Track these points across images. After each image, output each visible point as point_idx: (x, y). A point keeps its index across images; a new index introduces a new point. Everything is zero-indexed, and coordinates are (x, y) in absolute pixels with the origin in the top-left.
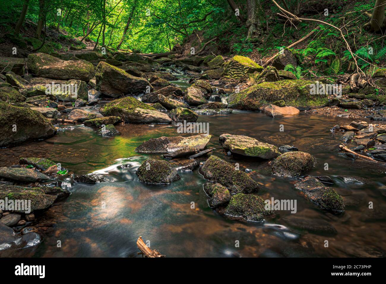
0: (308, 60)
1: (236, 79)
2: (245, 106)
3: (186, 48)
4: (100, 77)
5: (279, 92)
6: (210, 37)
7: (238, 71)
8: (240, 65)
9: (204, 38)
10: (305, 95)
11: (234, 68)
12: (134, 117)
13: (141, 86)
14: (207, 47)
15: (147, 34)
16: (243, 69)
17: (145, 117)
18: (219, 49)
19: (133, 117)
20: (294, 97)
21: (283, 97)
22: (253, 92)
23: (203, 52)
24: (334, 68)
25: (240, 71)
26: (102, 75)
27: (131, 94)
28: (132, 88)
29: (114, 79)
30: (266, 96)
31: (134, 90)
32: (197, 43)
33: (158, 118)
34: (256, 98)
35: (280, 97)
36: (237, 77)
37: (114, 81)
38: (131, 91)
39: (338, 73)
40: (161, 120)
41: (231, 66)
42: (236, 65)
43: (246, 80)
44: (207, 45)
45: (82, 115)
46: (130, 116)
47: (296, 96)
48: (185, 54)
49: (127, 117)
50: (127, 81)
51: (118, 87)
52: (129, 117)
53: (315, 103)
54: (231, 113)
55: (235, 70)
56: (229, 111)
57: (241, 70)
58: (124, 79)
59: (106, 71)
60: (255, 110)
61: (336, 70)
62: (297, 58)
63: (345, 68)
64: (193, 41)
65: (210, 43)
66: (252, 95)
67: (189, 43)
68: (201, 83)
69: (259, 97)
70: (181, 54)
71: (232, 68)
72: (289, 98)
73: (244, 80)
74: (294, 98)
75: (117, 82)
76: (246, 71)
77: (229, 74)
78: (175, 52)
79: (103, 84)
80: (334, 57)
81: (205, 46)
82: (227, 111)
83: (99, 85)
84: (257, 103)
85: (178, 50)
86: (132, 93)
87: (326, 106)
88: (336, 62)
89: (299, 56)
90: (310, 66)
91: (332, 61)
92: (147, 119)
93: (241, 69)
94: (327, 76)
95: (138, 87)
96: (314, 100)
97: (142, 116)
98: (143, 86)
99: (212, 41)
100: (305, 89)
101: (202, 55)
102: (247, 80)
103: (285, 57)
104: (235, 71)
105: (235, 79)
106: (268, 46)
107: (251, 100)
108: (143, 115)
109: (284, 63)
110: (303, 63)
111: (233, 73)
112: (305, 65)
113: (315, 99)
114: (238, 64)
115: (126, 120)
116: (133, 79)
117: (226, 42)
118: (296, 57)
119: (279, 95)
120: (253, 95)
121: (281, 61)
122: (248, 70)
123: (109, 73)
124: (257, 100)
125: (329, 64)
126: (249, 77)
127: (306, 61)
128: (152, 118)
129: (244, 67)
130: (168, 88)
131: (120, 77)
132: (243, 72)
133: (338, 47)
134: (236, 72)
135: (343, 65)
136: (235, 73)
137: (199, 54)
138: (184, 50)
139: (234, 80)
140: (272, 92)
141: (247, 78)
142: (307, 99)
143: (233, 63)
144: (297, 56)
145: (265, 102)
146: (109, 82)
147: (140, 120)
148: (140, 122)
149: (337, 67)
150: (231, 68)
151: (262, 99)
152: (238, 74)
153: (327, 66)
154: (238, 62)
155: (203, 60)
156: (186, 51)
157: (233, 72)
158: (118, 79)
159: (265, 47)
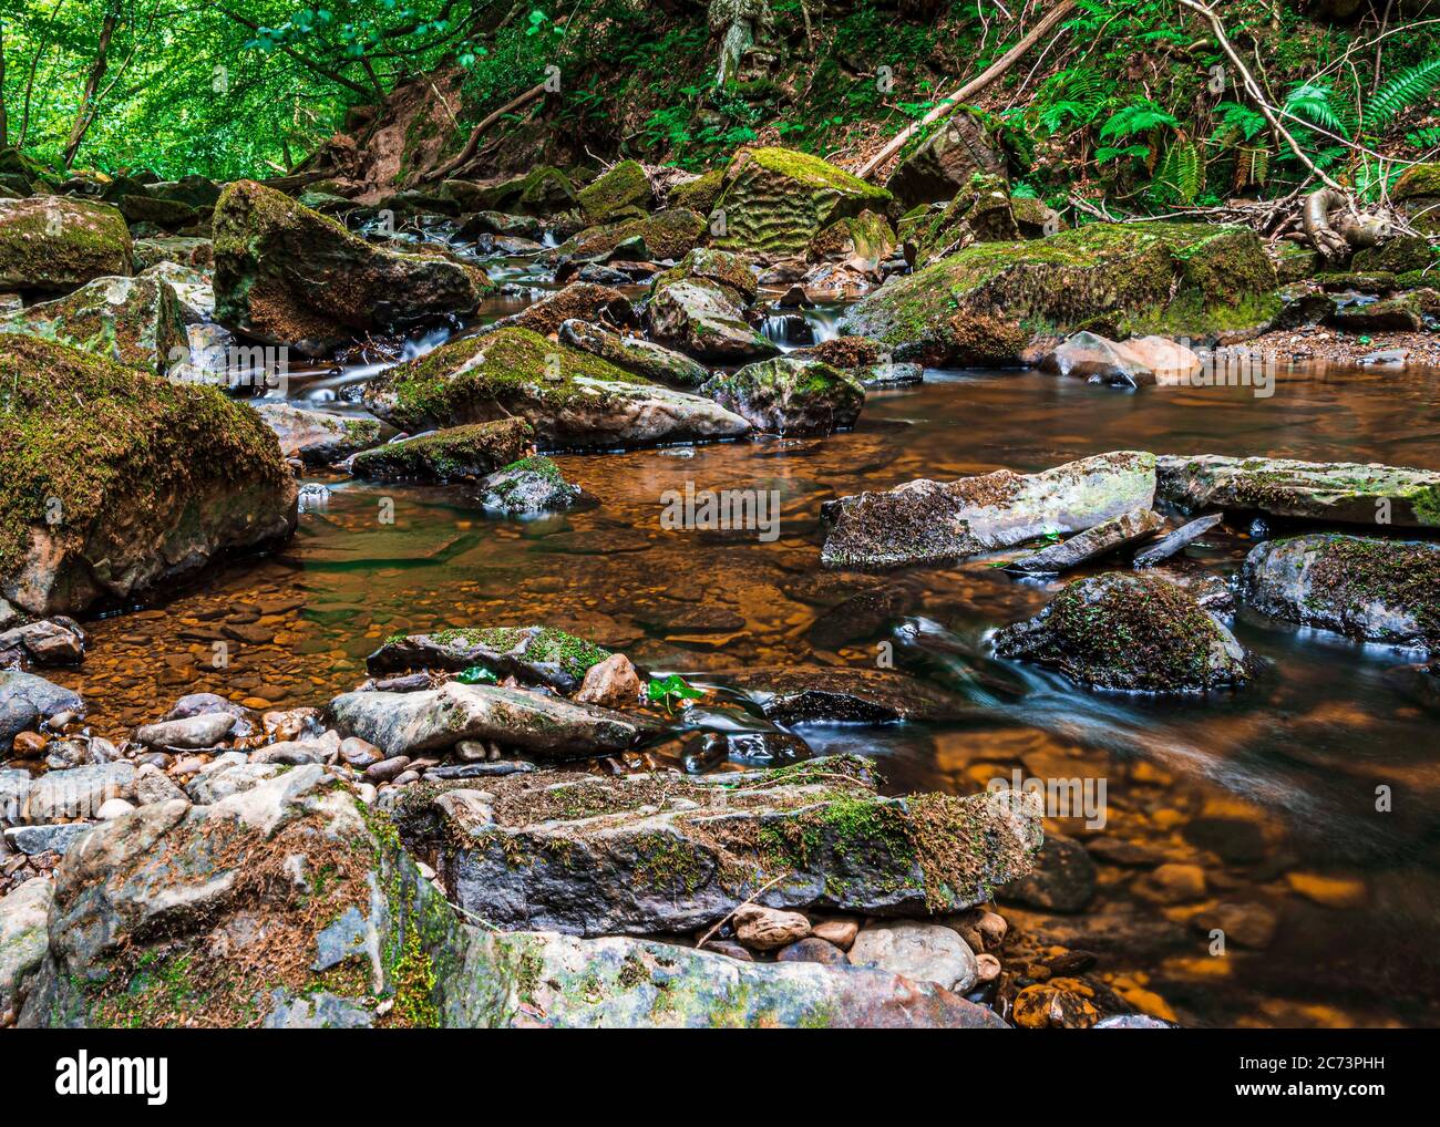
0: (1050, 154)
1: (776, 249)
2: (957, 348)
3: (383, 150)
4: (249, 255)
5: (1093, 279)
6: (494, 95)
7: (782, 216)
8: (793, 185)
9: (465, 100)
10: (1200, 284)
11: (762, 204)
12: (585, 419)
13: (432, 291)
14: (486, 144)
15: (184, 95)
16: (809, 202)
17: (638, 416)
18: (561, 144)
19: (583, 417)
20: (1155, 295)
21: (1111, 298)
22: (988, 284)
23: (471, 163)
24: (1174, 179)
25: (790, 214)
26: (257, 246)
27: (389, 336)
28: (394, 304)
29: (312, 267)
30: (1045, 296)
31: (401, 314)
32: (432, 124)
33: (695, 417)
34: (1005, 310)
35: (1101, 299)
36: (777, 243)
37: (311, 273)
38: (390, 318)
39: (1197, 199)
40: (707, 424)
41: (745, 196)
42: (771, 187)
43: (838, 250)
44: (484, 131)
45: (313, 428)
46: (567, 414)
47: (1166, 290)
48: (382, 178)
49: (550, 421)
50: (373, 272)
51: (331, 302)
52: (560, 423)
53: (1234, 317)
54: (917, 381)
55: (764, 210)
56: (911, 373)
57: (795, 207)
58: (356, 264)
59: (275, 224)
60: (1005, 362)
61: (1187, 191)
62: (1009, 148)
63: (1220, 177)
64: (408, 116)
65: (498, 119)
66: (986, 298)
67: (394, 129)
68: (714, 263)
69: (1018, 304)
70: (362, 176)
71: (751, 204)
72: (1139, 301)
73: (832, 252)
74: (1156, 299)
75: (328, 277)
76: (824, 210)
77: (737, 233)
78: (332, 171)
79: (260, 293)
80: (1166, 132)
81: (478, 139)
82: (903, 374)
83: (237, 297)
84: (1010, 330)
85: (342, 160)
86: (391, 331)
87: (1276, 326)
88: (1183, 157)
89: (1017, 140)
90: (1066, 178)
91: (1161, 153)
92: (645, 424)
93: (797, 202)
94: (1147, 215)
95: (418, 297)
96: (1232, 306)
97: (624, 413)
98: (441, 291)
99: (509, 112)
100: (1197, 259)
101: (472, 175)
102: (844, 249)
103: (957, 147)
104: (766, 216)
105: (768, 251)
106: (823, 112)
107: (985, 320)
108: (629, 409)
109: (953, 174)
110: (1036, 168)
111: (754, 226)
112: (1045, 174)
113: (1237, 298)
114: (780, 184)
115: (544, 438)
116: (394, 261)
117: (594, 110)
118: (1004, 144)
119: (1095, 290)
120: (991, 296)
121: (942, 163)
122: (832, 204)
123: (291, 232)
124: (1009, 320)
125: (1151, 165)
126: (852, 236)
127: (1043, 159)
128: (667, 419)
129: (816, 195)
130: (575, 291)
131: (342, 255)
132: (809, 217)
133: (1185, 93)
134: (773, 221)
135: (1209, 166)
136: (765, 222)
137: (455, 172)
138: (369, 161)
139: (765, 255)
140: (1066, 280)
141: (845, 238)
142: (1206, 303)
143: (756, 181)
144: (1010, 138)
145: (1042, 326)
146: (288, 281)
147: (616, 432)
148: (616, 439)
149: (1188, 175)
150: (745, 205)
151: (1031, 310)
152: (784, 225)
153: (1142, 173)
154: (779, 175)
155: (521, 192)
156: (380, 163)
157: (758, 218)
158: (334, 261)
159: (808, 117)
